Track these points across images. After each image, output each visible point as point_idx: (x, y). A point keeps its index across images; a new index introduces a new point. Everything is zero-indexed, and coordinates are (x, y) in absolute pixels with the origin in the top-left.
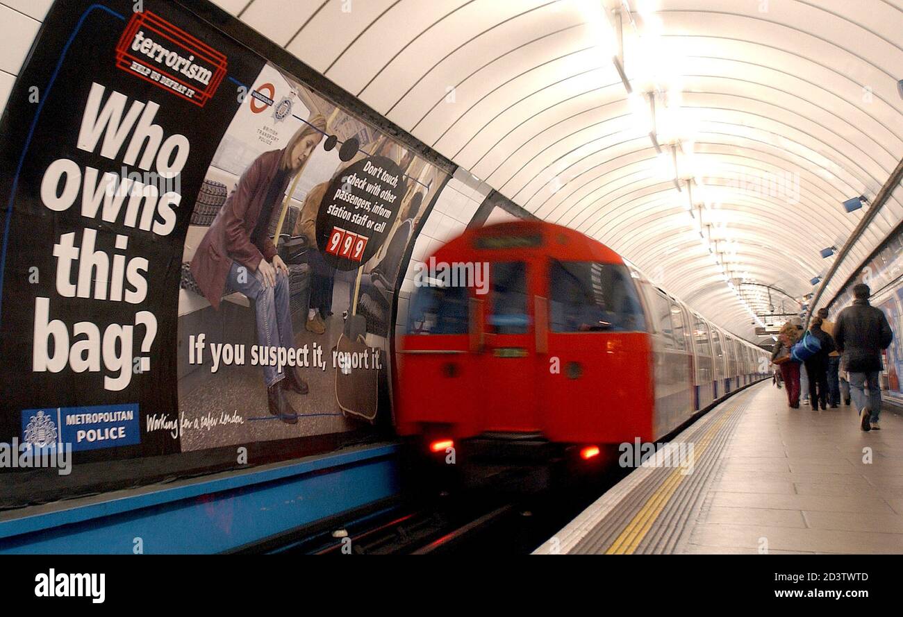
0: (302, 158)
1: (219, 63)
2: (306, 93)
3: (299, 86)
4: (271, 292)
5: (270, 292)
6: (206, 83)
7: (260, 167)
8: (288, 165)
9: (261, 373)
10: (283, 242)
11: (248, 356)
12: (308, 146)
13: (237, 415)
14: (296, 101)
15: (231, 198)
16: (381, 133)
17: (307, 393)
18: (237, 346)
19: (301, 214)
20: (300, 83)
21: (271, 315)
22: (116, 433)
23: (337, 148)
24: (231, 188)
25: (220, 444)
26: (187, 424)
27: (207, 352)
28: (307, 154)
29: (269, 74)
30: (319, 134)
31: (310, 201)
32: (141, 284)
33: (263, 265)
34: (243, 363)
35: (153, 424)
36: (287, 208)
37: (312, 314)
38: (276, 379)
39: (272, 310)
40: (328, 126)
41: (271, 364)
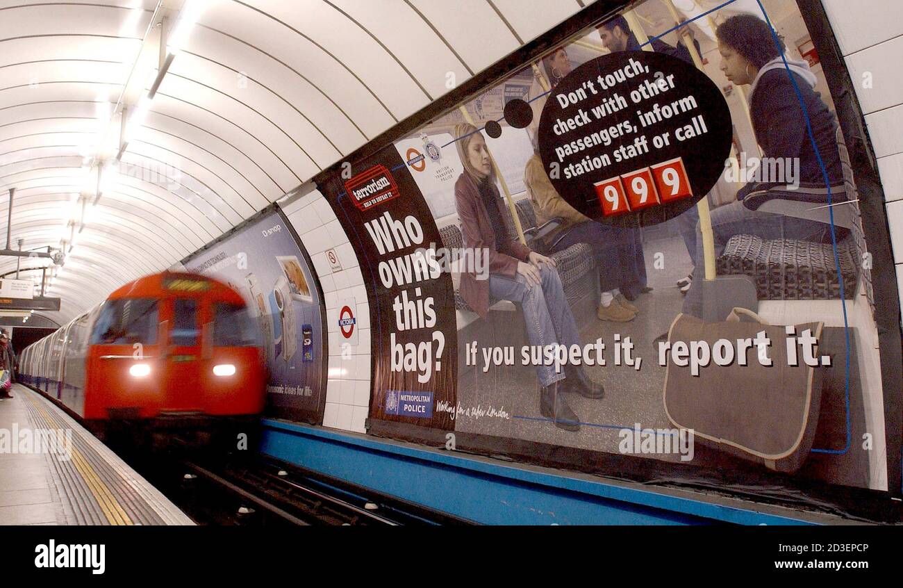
0: (485, 162)
1: (381, 170)
2: (429, 128)
3: (421, 131)
4: (538, 290)
5: (537, 292)
6: (388, 184)
7: (463, 196)
8: (481, 176)
9: (533, 372)
10: (531, 237)
11: (518, 357)
12: (478, 150)
13: (503, 410)
14: (431, 139)
15: (463, 230)
16: (530, 66)
17: (601, 398)
18: (506, 349)
19: (535, 201)
20: (420, 128)
21: (542, 313)
22: (421, 409)
23: (504, 125)
24: (458, 224)
25: (484, 433)
26: (460, 411)
27: (479, 355)
28: (485, 155)
29: (402, 146)
30: (475, 135)
31: (531, 184)
32: (431, 313)
33: (522, 267)
34: (513, 363)
35: (441, 407)
36: (514, 207)
37: (607, 299)
38: (551, 379)
39: (543, 306)
40: (472, 123)
41: (545, 363)
